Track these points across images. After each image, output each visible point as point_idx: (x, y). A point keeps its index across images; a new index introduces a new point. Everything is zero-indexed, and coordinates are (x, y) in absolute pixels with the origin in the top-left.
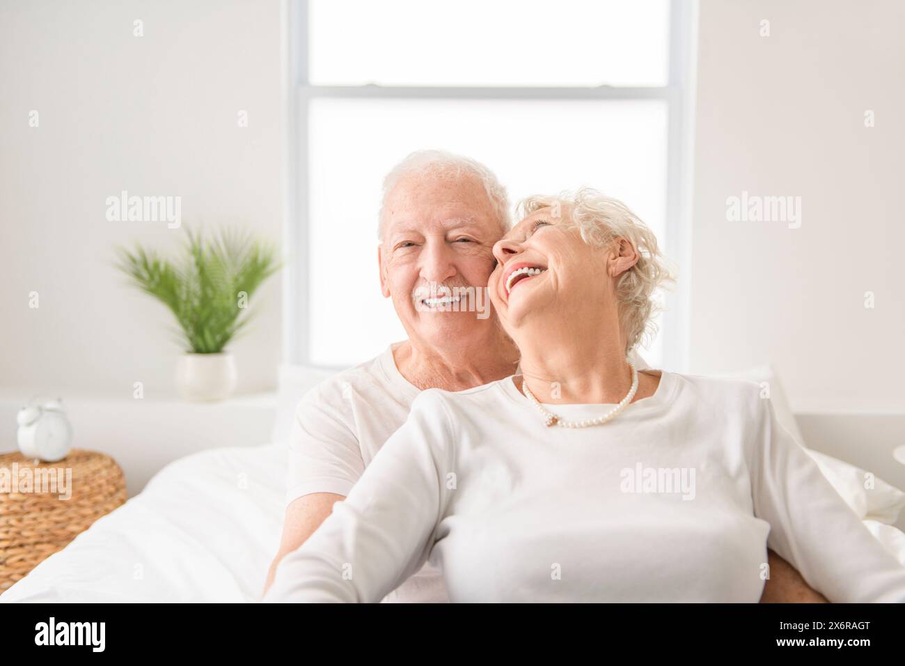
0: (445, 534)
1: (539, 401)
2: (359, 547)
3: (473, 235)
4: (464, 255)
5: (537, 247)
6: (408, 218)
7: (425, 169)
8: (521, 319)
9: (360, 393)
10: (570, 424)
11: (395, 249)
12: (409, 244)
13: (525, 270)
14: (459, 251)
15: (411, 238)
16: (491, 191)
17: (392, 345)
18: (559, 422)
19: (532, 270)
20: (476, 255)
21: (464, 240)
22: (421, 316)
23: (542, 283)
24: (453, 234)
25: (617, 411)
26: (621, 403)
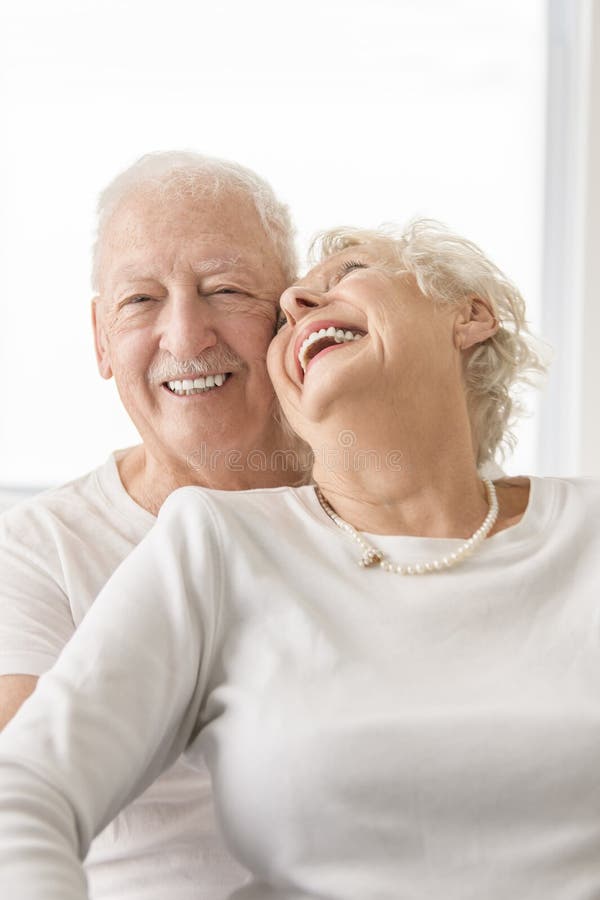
0: (219, 711)
1: (357, 529)
2: (77, 742)
3: (239, 282)
4: (229, 313)
5: (349, 297)
6: (139, 259)
7: (165, 181)
8: (325, 408)
9: (70, 525)
10: (399, 569)
11: (121, 306)
12: (143, 299)
13: (331, 332)
14: (221, 308)
15: (145, 291)
16: (266, 213)
17: (115, 453)
18: (382, 564)
19: (340, 332)
20: (245, 312)
21: (227, 291)
22: (162, 408)
23: (361, 354)
24: (210, 283)
25: (470, 547)
26: (475, 536)
